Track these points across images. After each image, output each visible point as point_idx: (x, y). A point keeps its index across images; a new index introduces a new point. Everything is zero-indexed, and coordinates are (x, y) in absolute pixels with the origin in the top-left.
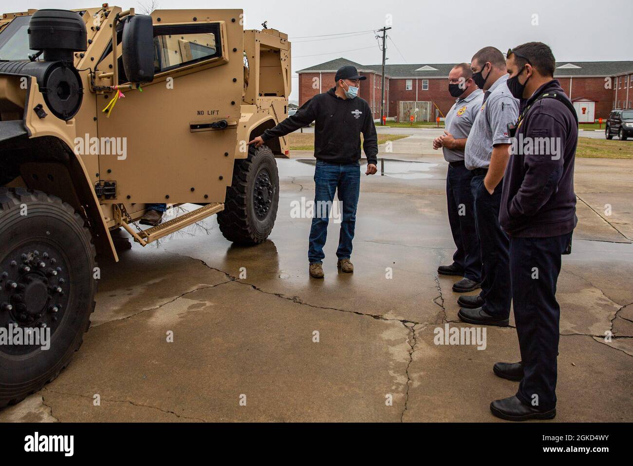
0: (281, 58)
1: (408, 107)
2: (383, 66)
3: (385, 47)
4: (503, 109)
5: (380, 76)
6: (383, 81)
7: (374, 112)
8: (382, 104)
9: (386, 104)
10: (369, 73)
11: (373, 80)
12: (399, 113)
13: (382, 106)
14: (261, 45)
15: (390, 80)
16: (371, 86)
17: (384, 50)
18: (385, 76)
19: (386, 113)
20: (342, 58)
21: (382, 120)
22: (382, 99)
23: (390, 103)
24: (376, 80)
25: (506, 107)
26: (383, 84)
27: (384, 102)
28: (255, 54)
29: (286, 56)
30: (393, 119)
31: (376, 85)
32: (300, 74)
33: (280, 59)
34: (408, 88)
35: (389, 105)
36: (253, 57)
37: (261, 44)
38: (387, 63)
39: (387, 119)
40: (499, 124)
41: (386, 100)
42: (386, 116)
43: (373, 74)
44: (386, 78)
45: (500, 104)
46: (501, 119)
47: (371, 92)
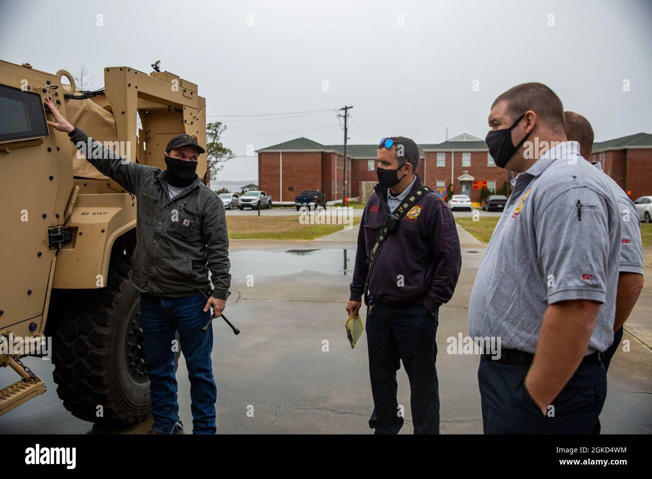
0: (185, 119)
1: (370, 188)
2: (345, 146)
3: (347, 127)
4: (579, 215)
5: (342, 156)
6: (345, 162)
7: (336, 193)
8: (344, 184)
9: (348, 183)
10: (330, 154)
11: (335, 160)
12: (362, 193)
13: (344, 186)
14: (141, 95)
15: (353, 160)
16: (332, 166)
17: (346, 129)
18: (347, 156)
19: (348, 193)
20: (303, 138)
21: (344, 201)
22: (344, 180)
23: (353, 184)
24: (338, 160)
25: (585, 210)
26: (345, 165)
27: (346, 182)
28: (126, 107)
29: (194, 117)
30: (355, 199)
31: (338, 165)
32: (259, 154)
33: (183, 122)
34: (370, 169)
35: (351, 186)
36: (123, 113)
37: (139, 93)
38: (349, 143)
39: (350, 199)
40: (570, 252)
41: (348, 180)
42: (348, 197)
43: (335, 154)
44: (348, 158)
45: (572, 202)
46: (577, 241)
47: (332, 172)
